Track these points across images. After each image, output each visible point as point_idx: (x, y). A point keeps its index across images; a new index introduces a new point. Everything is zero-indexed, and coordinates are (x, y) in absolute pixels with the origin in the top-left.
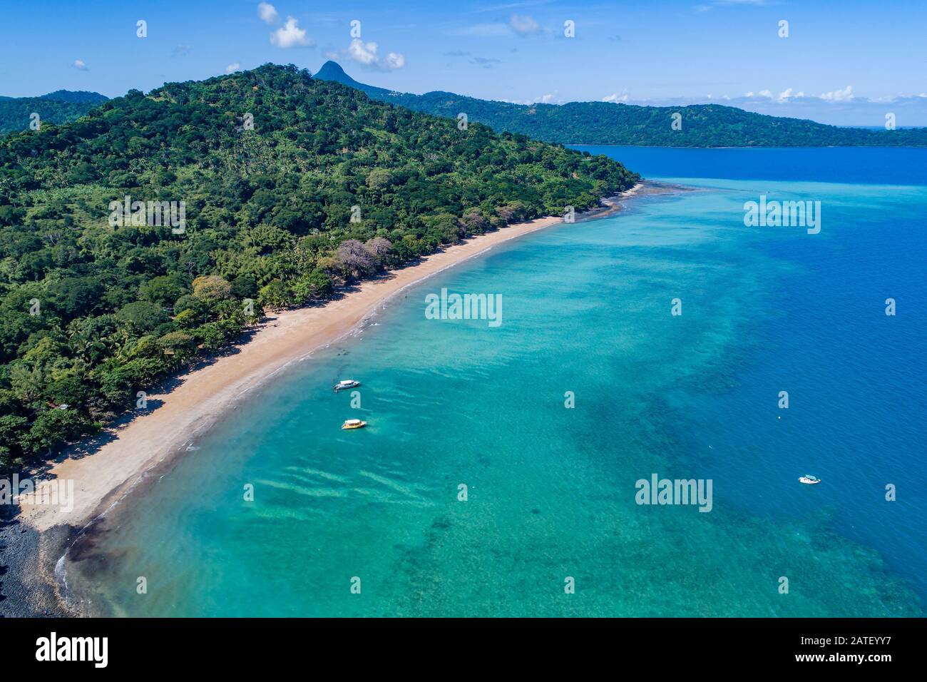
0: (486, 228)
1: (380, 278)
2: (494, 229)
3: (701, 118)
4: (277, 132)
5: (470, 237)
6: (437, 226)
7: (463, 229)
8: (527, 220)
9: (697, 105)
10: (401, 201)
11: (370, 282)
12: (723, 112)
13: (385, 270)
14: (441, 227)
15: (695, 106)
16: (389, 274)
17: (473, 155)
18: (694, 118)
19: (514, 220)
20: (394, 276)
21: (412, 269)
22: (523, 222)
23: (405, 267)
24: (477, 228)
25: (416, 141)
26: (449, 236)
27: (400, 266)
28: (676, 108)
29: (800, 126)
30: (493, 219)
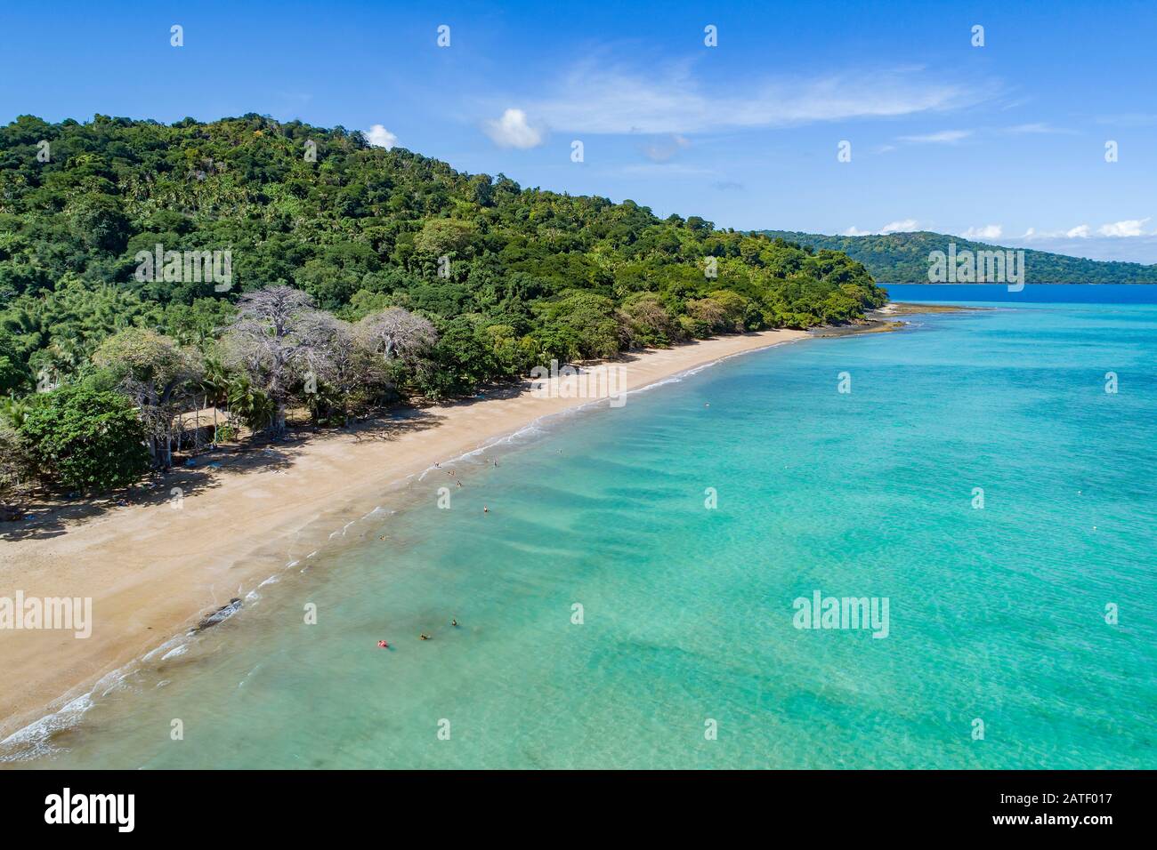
0: (674, 336)
1: (387, 428)
2: (687, 339)
3: (910, 250)
4: (275, 185)
5: (640, 348)
6: (566, 318)
7: (627, 329)
8: (748, 331)
9: (903, 233)
10: (487, 276)
11: (345, 437)
12: (940, 242)
13: (412, 407)
14: (575, 319)
15: (899, 234)
16: (423, 415)
17: (625, 239)
18: (901, 249)
19: (723, 329)
20: (436, 422)
21: (494, 407)
22: (739, 333)
23: (474, 401)
24: (655, 332)
25: (526, 217)
26: (595, 338)
27: (458, 394)
28: (875, 237)
29: (1043, 259)
30: (686, 321)
